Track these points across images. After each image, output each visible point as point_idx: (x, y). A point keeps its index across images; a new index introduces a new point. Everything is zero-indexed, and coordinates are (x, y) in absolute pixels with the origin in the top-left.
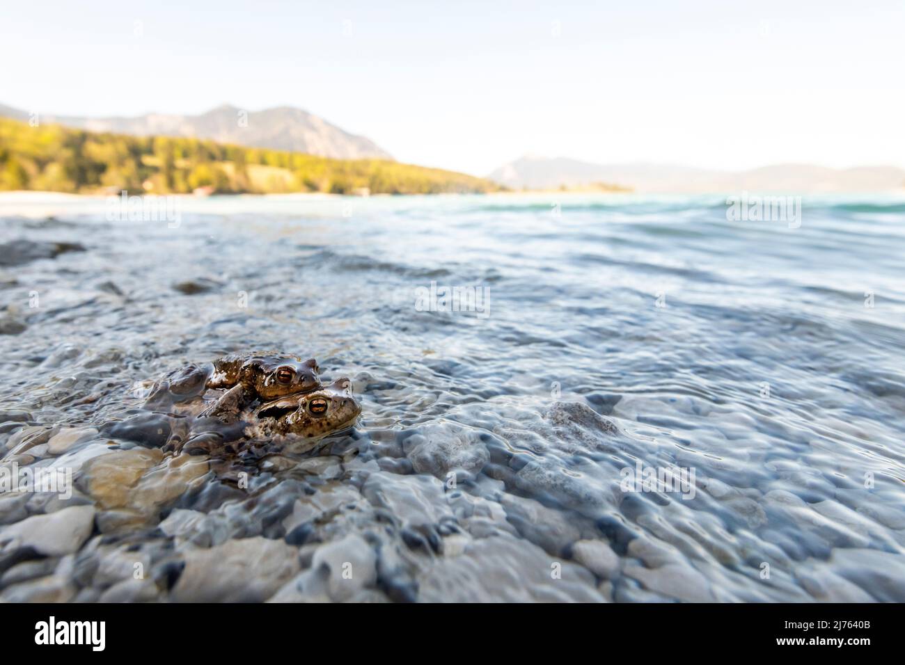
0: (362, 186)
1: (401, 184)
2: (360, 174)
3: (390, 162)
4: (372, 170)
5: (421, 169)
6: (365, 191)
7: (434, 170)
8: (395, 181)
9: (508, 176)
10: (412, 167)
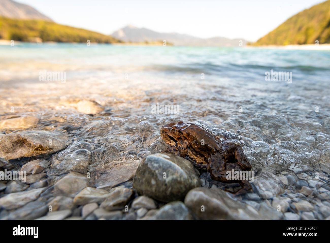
0: (35, 37)
1: (62, 36)
2: (31, 29)
3: (51, 23)
4: (40, 27)
5: (72, 28)
6: (38, 40)
7: (81, 30)
8: (57, 35)
9: (121, 35)
10: (67, 27)
